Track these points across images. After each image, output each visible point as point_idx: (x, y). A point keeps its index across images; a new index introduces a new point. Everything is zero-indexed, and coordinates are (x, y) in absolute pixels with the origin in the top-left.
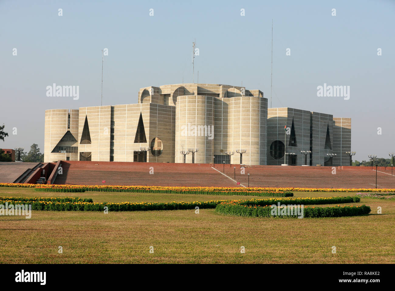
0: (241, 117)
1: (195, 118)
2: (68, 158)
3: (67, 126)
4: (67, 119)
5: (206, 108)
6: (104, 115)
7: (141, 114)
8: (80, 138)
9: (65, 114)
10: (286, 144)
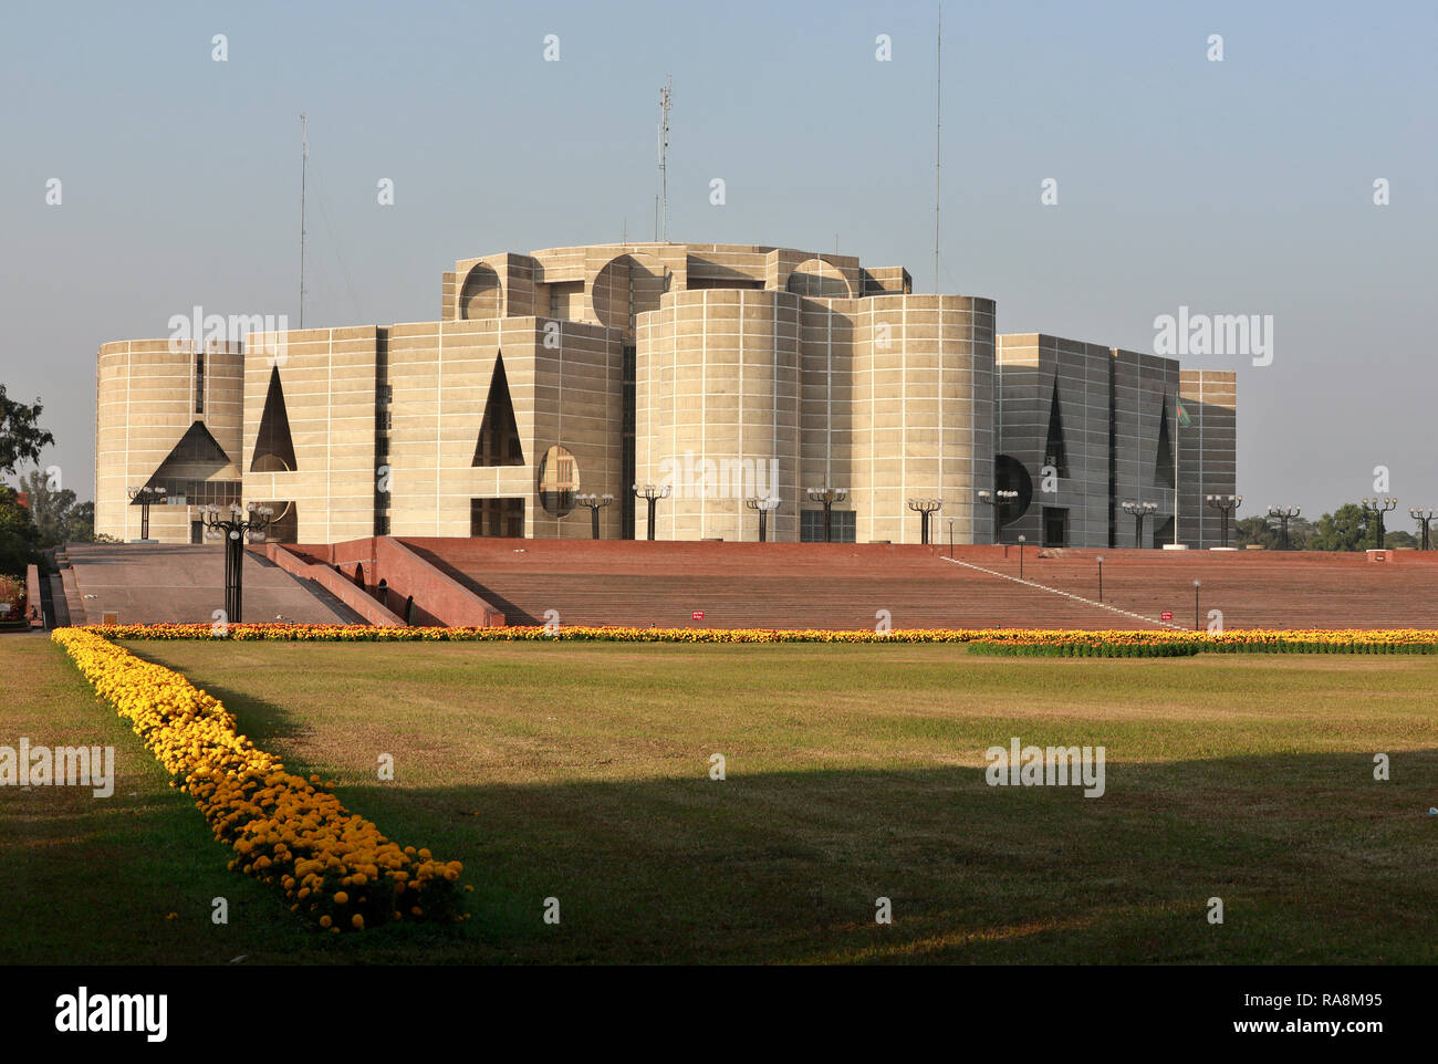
0: (904, 369)
1: (736, 375)
2: (197, 524)
3: (191, 403)
4: (192, 376)
5: (775, 336)
6: (349, 361)
7: (499, 357)
8: (250, 449)
9: (185, 359)
10: (1035, 467)
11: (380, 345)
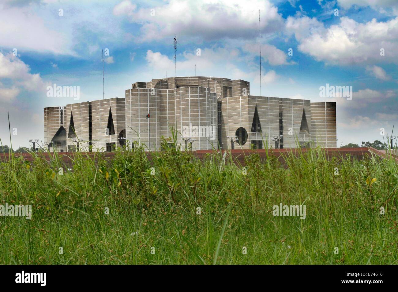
1: (138, 110)
2: (62, 151)
3: (60, 122)
4: (60, 115)
5: (148, 100)
6: (84, 110)
7: (110, 108)
8: (68, 132)
9: (58, 111)
10: (248, 130)
11: (90, 106)
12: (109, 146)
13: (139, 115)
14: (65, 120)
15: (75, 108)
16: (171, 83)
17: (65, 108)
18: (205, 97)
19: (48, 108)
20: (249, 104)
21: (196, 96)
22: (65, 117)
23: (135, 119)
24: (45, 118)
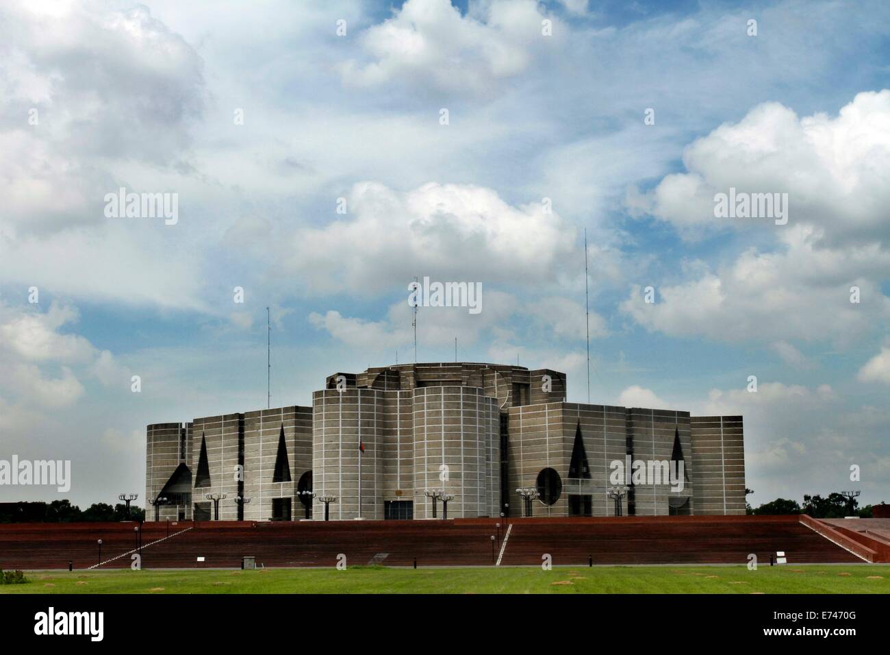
1: (338, 433)
2: (182, 515)
3: (179, 454)
4: (179, 441)
5: (359, 412)
6: (229, 431)
7: (282, 427)
8: (194, 476)
9: (176, 432)
10: (563, 473)
11: (241, 423)
12: (280, 506)
13: (340, 443)
14: (190, 450)
15: (210, 427)
16: (408, 375)
17: (190, 425)
18: (474, 406)
19: (157, 426)
20: (563, 420)
21: (456, 406)
22: (190, 444)
23: (332, 451)
24: (149, 446)
